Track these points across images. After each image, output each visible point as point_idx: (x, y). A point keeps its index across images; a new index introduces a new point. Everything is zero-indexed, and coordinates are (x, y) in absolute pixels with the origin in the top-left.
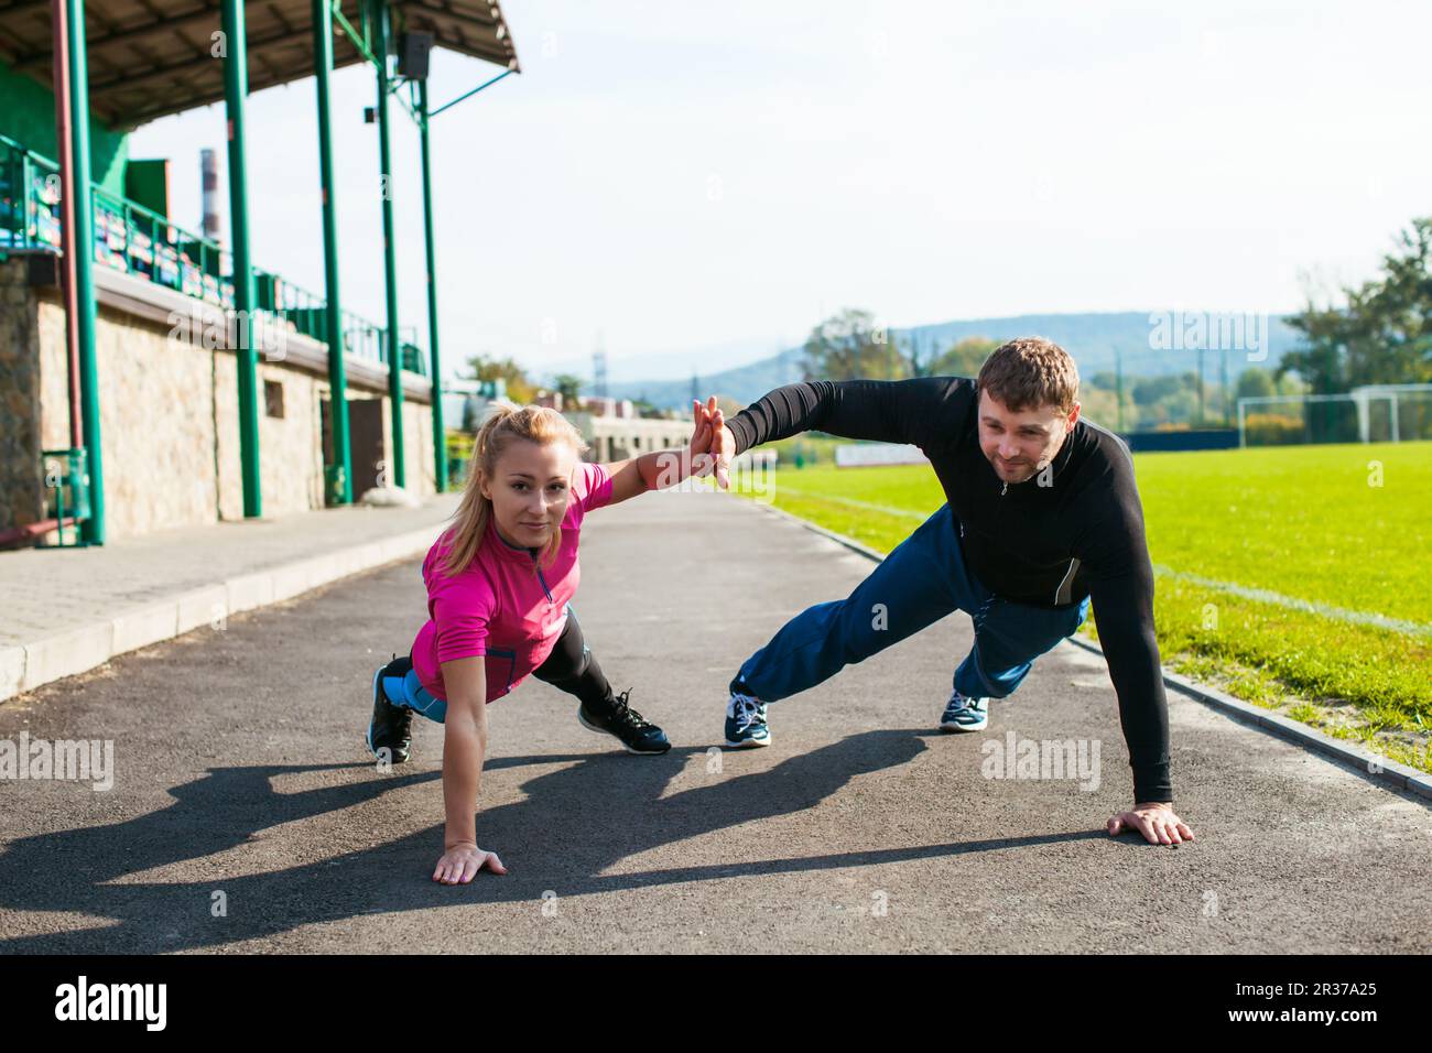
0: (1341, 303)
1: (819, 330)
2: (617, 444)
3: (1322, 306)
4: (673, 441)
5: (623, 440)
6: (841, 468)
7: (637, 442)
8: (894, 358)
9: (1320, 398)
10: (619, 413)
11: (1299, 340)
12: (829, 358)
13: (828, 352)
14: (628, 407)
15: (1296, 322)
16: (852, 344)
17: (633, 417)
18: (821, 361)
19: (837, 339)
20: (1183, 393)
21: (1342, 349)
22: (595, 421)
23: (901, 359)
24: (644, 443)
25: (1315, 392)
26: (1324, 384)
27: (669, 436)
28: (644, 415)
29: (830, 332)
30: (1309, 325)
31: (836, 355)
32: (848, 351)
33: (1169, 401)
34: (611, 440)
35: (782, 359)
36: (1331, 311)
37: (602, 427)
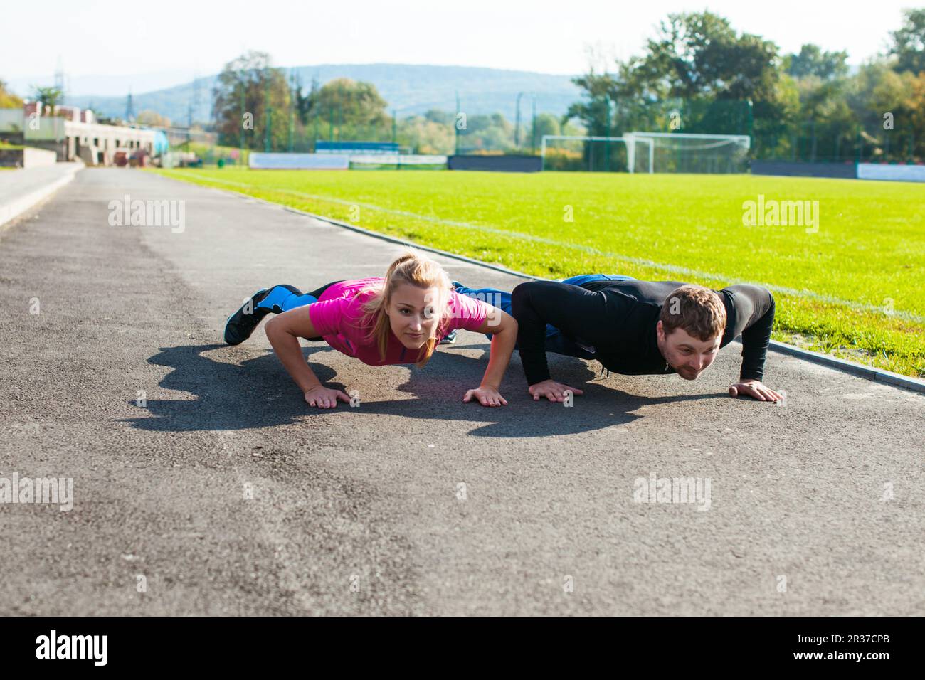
0: (614, 70)
1: (229, 65)
2: (82, 142)
3: (599, 71)
4: (122, 143)
5: (86, 140)
6: (251, 169)
7: (96, 142)
8: (285, 89)
9: (595, 138)
10: (83, 120)
11: (582, 95)
12: (236, 87)
13: (236, 82)
14: (89, 115)
15: (581, 82)
16: (255, 78)
17: (92, 123)
18: (231, 89)
19: (242, 72)
20: (492, 128)
21: (612, 104)
22: (68, 124)
23: (290, 91)
24: (101, 143)
25: (590, 134)
26: (598, 127)
27: (119, 138)
28: (101, 122)
29: (237, 67)
30: (590, 85)
31: (241, 84)
32: (250, 82)
33: (481, 134)
34: (77, 139)
35: (197, 85)
36: (607, 75)
37: (72, 129)
